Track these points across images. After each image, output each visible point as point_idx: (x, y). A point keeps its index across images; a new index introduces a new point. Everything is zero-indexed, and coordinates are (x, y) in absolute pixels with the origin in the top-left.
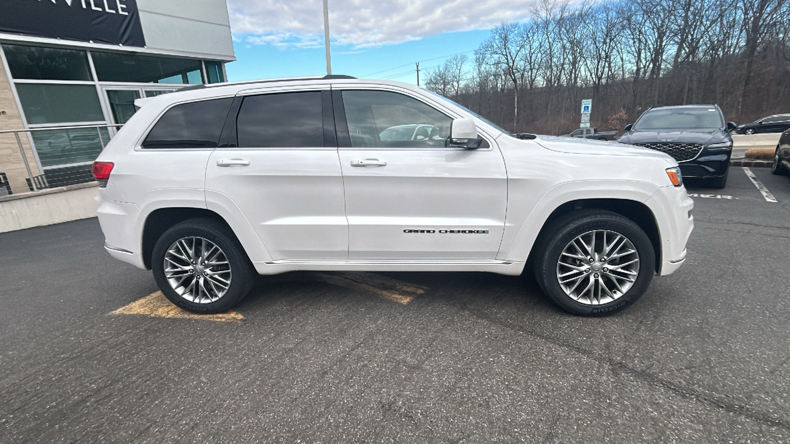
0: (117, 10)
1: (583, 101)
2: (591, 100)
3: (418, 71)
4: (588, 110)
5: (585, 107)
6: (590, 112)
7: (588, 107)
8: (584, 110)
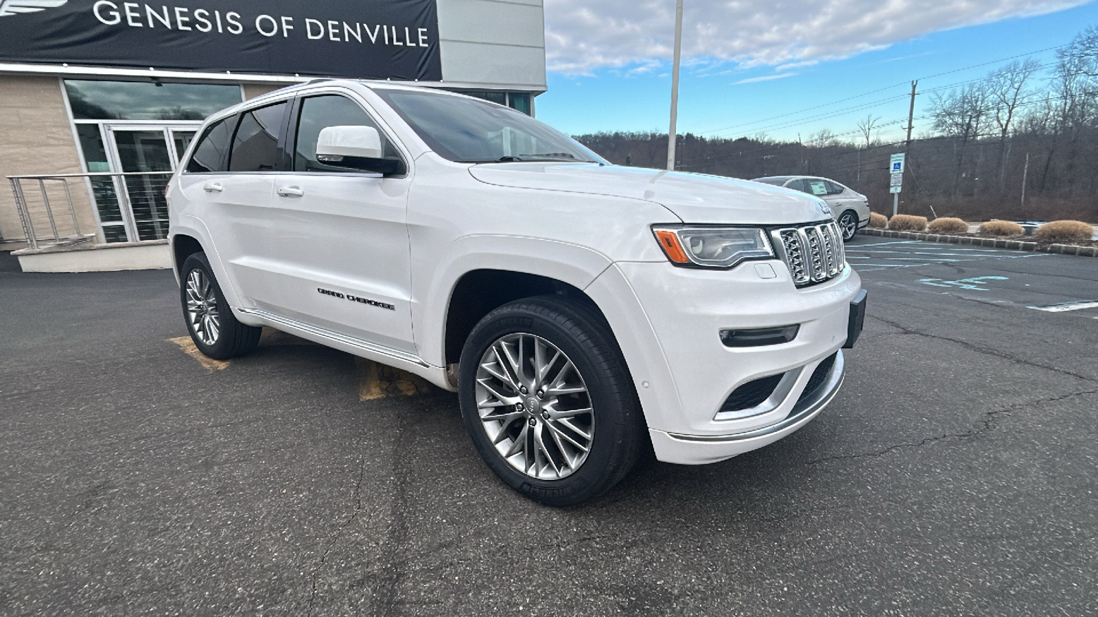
0: (418, 43)
1: (892, 156)
2: (903, 154)
3: (913, 95)
4: (899, 168)
5: (895, 164)
6: (902, 171)
7: (899, 164)
8: (895, 168)
